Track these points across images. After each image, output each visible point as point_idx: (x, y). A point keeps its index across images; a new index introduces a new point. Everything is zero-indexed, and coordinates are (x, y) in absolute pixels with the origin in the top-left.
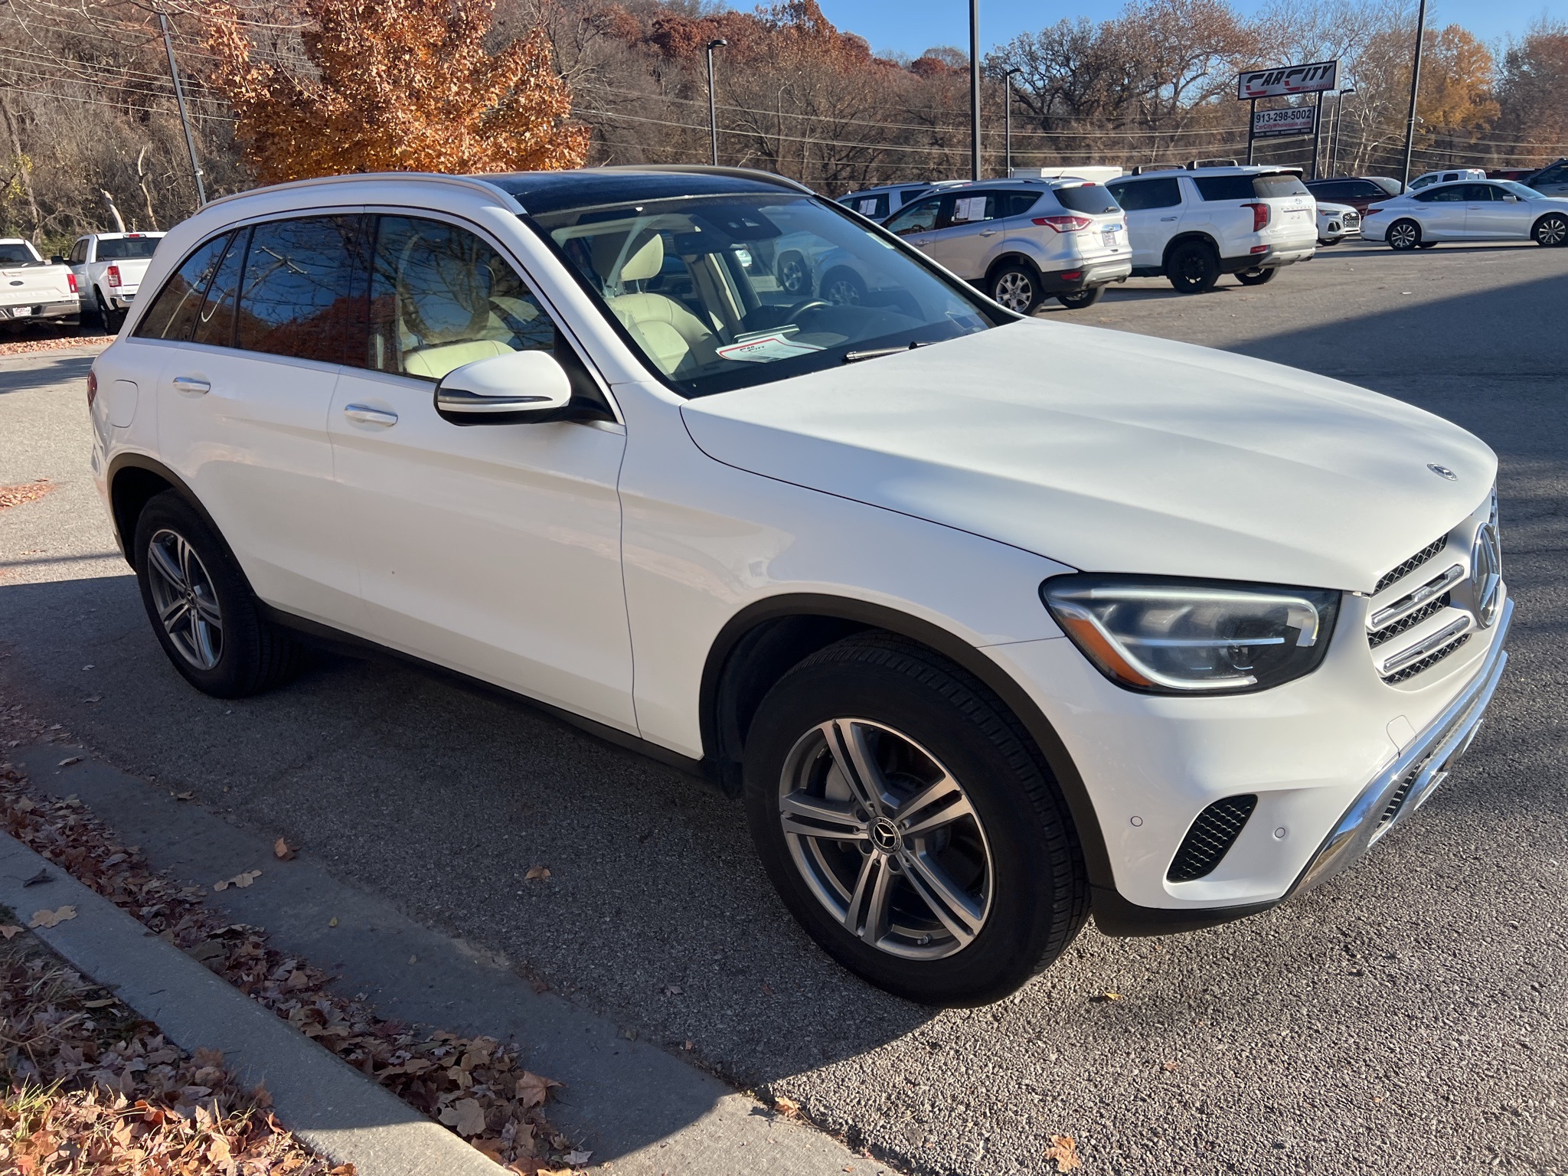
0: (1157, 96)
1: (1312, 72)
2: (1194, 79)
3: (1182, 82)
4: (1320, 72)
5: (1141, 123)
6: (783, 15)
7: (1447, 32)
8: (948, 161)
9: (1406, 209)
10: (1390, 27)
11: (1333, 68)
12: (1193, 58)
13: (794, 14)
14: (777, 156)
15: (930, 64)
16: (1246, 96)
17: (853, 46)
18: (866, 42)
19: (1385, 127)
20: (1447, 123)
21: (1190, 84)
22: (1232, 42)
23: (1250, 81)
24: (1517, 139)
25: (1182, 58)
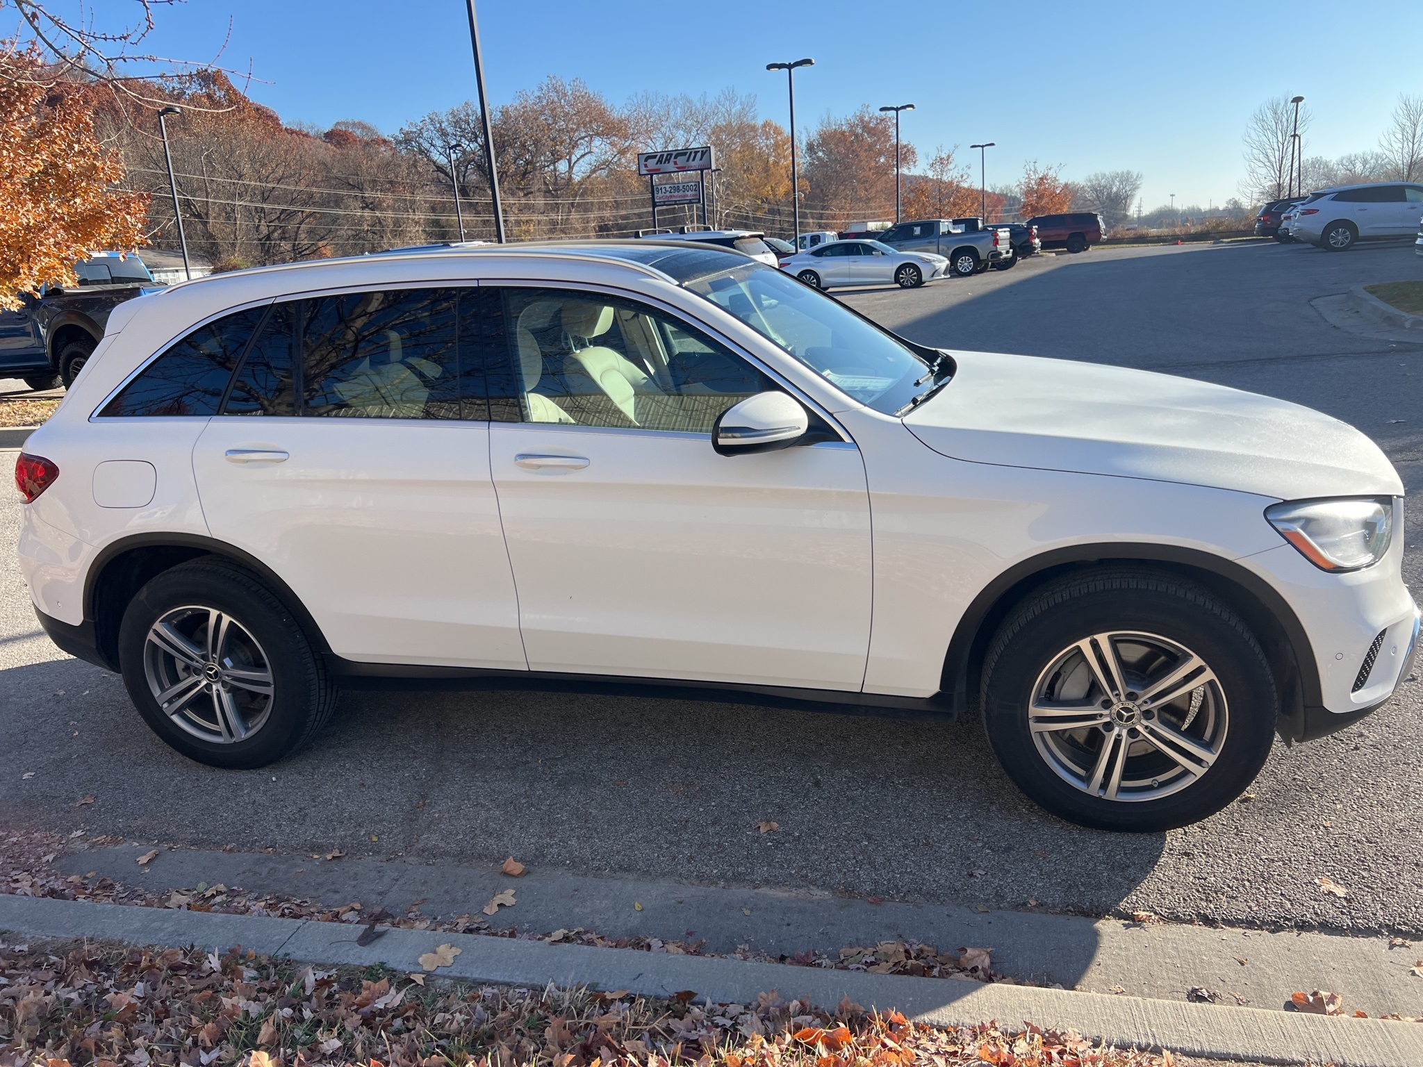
0: (555, 170)
1: (693, 154)
2: (583, 156)
3: (574, 159)
4: (699, 155)
5: (545, 192)
6: (190, 84)
7: (764, 126)
8: (380, 223)
9: (807, 263)
10: (725, 120)
11: (708, 152)
12: (580, 139)
13: (202, 83)
14: (208, 218)
15: (342, 135)
16: (645, 172)
17: (265, 117)
18: (274, 112)
19: (732, 198)
20: (775, 195)
21: (581, 161)
22: (611, 129)
23: (646, 160)
24: (823, 208)
25: (571, 139)
